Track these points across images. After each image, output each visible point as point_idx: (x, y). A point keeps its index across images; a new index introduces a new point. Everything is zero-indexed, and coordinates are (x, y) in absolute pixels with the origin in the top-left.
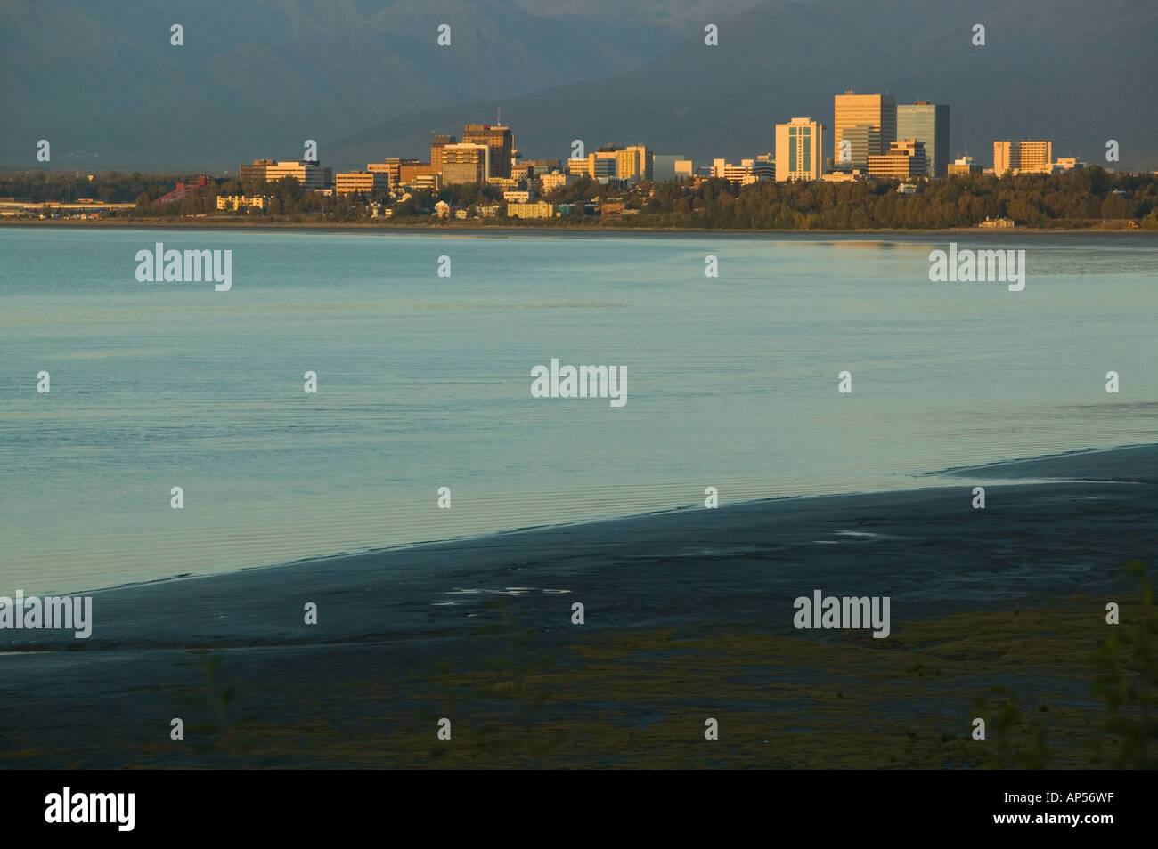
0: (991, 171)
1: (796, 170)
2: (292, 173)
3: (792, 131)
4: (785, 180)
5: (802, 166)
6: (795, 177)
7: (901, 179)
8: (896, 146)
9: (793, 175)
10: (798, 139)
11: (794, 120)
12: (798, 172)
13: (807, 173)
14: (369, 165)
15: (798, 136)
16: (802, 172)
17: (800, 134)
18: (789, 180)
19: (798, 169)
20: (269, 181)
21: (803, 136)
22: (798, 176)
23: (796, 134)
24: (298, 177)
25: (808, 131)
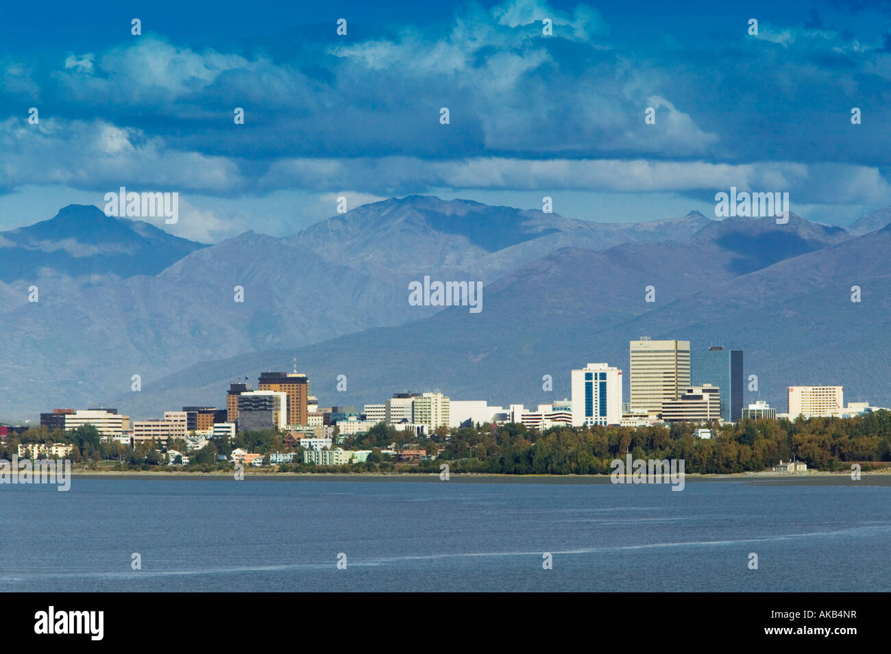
0: (783, 415)
1: (592, 415)
2: (91, 421)
3: (589, 376)
4: (582, 425)
5: (598, 411)
6: (592, 423)
7: (696, 424)
8: (690, 391)
9: (589, 420)
10: (594, 384)
11: (589, 365)
12: (594, 417)
13: (603, 418)
14: (166, 413)
15: (594, 381)
16: (599, 417)
17: (596, 379)
18: (585, 426)
19: (594, 414)
20: (67, 429)
21: (599, 381)
22: (594, 421)
23: (592, 379)
24: (96, 425)
25: (603, 376)
